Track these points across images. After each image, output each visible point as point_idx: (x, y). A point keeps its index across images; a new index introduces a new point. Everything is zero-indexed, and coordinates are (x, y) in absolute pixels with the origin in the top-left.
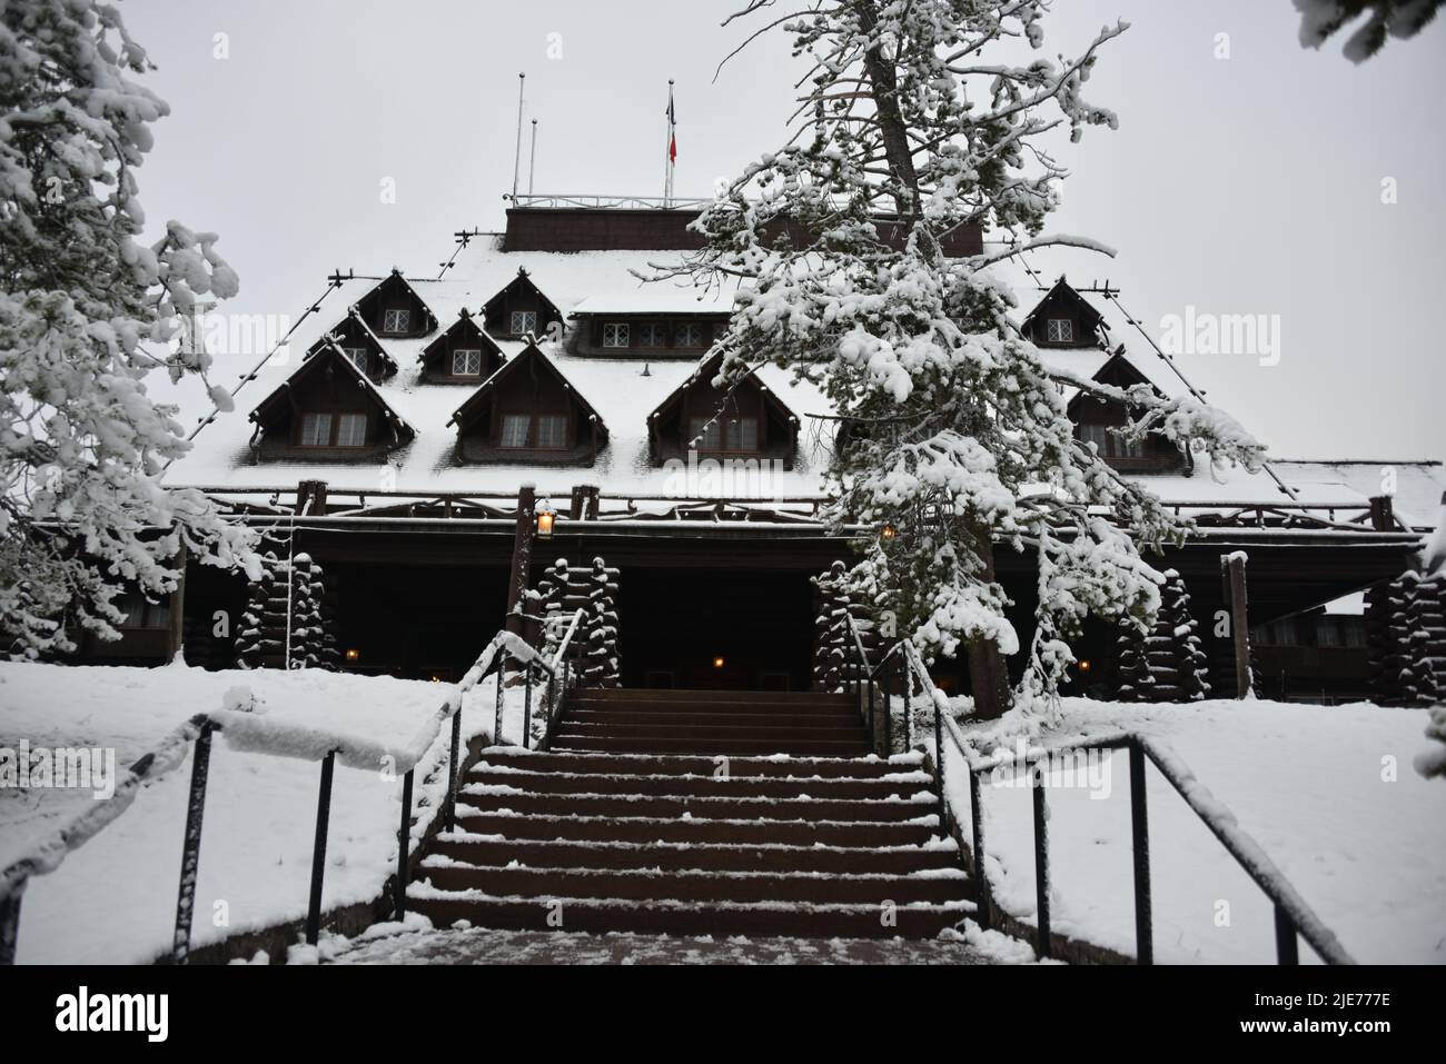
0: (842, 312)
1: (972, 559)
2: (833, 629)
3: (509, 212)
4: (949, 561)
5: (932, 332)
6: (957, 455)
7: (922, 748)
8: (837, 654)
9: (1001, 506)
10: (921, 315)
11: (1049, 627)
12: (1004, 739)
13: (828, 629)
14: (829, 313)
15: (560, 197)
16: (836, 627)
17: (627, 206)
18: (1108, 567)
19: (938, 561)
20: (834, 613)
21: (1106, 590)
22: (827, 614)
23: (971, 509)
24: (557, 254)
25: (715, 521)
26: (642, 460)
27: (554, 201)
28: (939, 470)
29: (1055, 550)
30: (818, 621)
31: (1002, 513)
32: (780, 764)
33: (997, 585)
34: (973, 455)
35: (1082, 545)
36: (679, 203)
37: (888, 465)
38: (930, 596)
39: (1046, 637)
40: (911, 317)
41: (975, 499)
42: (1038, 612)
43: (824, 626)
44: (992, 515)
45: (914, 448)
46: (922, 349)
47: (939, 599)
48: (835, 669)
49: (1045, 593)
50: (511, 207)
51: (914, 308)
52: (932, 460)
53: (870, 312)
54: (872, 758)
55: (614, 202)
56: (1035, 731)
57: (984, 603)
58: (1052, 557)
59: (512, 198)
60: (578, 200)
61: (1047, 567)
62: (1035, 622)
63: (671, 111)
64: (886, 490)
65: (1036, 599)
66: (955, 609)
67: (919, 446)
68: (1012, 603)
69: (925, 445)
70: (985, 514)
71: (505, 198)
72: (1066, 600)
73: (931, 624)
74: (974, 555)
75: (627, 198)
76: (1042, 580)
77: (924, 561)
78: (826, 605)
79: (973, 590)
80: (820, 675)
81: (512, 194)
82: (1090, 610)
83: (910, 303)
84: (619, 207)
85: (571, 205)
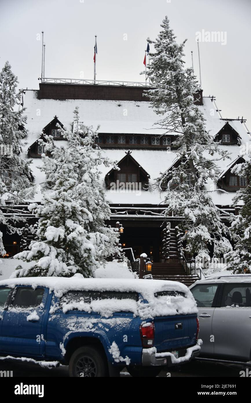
0: (184, 205)
1: (204, 244)
2: (167, 243)
3: (40, 84)
4: (200, 246)
5: (198, 207)
6: (202, 229)
7: (197, 274)
8: (168, 249)
9: (208, 239)
10: (197, 205)
11: (215, 256)
12: (208, 273)
13: (166, 243)
14: (183, 205)
15: (58, 79)
16: (168, 242)
17: (81, 83)
18: (224, 246)
19: (199, 246)
20: (167, 239)
21: (224, 250)
22: (165, 239)
23: (204, 239)
24: (58, 100)
25: (137, 215)
26: (104, 187)
27: (56, 80)
28: (199, 232)
29: (216, 243)
30: (163, 241)
31: (209, 240)
32: (178, 276)
33: (207, 249)
34: (204, 229)
35: (221, 241)
36: (100, 82)
37: (191, 231)
38: (198, 251)
39: (215, 257)
40: (195, 205)
41: (205, 237)
42: (214, 253)
43: (165, 242)
44: (207, 240)
45: (196, 228)
46: (197, 211)
47: (199, 252)
48: (167, 252)
49: (215, 250)
50: (41, 83)
51: (196, 204)
52: (198, 230)
53: (189, 205)
54: (190, 276)
55: (77, 81)
56: (212, 271)
57: (206, 253)
58: (216, 244)
59: (41, 79)
60: (64, 80)
61: (215, 246)
62: (213, 255)
63: (95, 48)
64: (192, 235)
65: (213, 251)
66: (202, 254)
67: (196, 227)
68: (210, 252)
69: (197, 227)
70: (206, 239)
71: (39, 79)
72: (218, 252)
73: (198, 256)
74: (204, 243)
75: (82, 80)
76: (214, 248)
77: (197, 246)
78: (165, 237)
79: (204, 251)
80: (164, 254)
81: (41, 78)
82: (221, 253)
83: (195, 203)
84: (79, 83)
85: (62, 82)
